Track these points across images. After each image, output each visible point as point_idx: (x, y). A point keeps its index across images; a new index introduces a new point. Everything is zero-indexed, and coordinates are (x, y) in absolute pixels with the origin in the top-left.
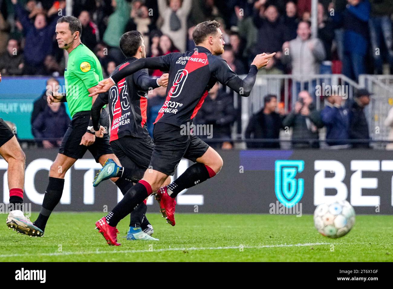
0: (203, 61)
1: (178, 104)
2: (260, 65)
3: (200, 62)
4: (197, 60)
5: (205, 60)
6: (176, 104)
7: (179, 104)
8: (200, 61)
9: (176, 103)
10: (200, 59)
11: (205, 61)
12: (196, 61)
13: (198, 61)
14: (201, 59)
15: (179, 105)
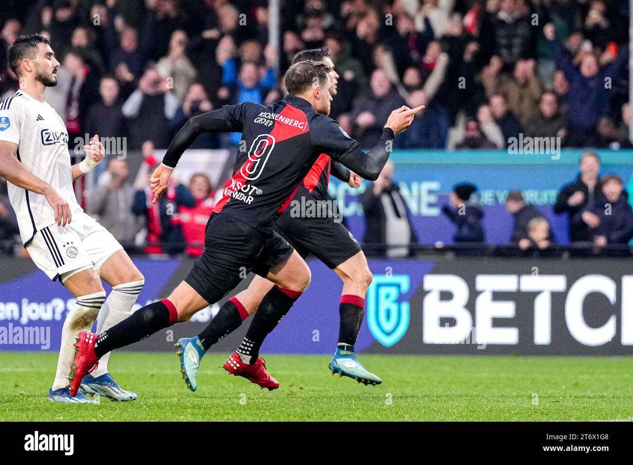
0: (301, 126)
1: (254, 188)
2: (399, 126)
3: (296, 126)
4: (291, 122)
5: (304, 124)
6: (251, 188)
7: (257, 189)
8: (295, 124)
9: (252, 186)
10: (296, 121)
11: (304, 126)
12: (290, 124)
13: (293, 124)
14: (298, 122)
15: (255, 190)
